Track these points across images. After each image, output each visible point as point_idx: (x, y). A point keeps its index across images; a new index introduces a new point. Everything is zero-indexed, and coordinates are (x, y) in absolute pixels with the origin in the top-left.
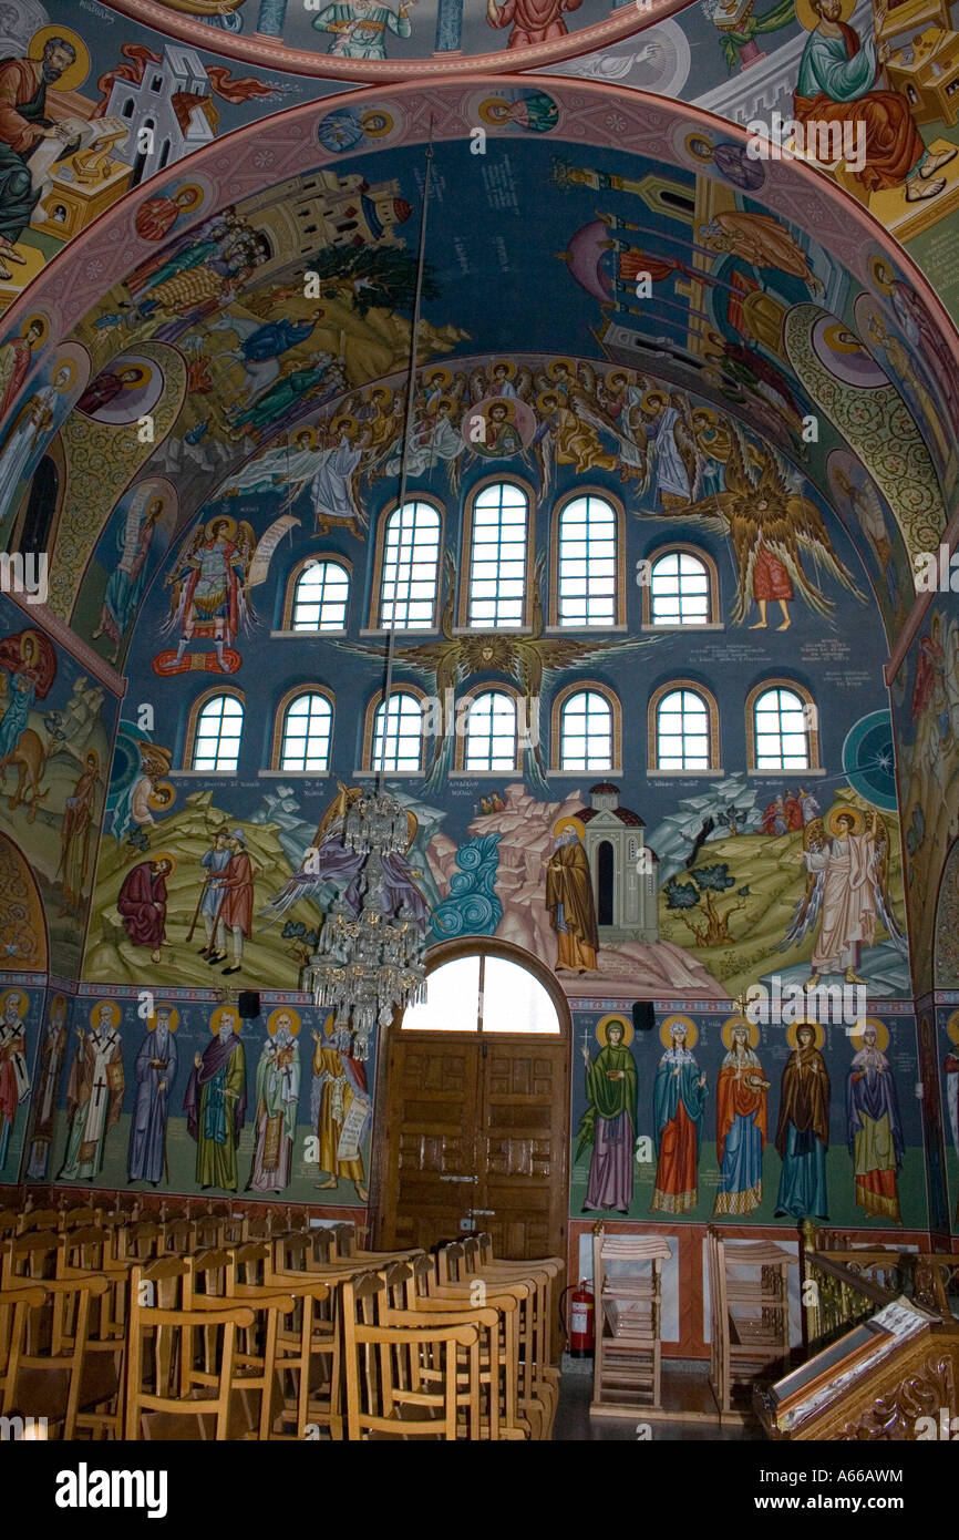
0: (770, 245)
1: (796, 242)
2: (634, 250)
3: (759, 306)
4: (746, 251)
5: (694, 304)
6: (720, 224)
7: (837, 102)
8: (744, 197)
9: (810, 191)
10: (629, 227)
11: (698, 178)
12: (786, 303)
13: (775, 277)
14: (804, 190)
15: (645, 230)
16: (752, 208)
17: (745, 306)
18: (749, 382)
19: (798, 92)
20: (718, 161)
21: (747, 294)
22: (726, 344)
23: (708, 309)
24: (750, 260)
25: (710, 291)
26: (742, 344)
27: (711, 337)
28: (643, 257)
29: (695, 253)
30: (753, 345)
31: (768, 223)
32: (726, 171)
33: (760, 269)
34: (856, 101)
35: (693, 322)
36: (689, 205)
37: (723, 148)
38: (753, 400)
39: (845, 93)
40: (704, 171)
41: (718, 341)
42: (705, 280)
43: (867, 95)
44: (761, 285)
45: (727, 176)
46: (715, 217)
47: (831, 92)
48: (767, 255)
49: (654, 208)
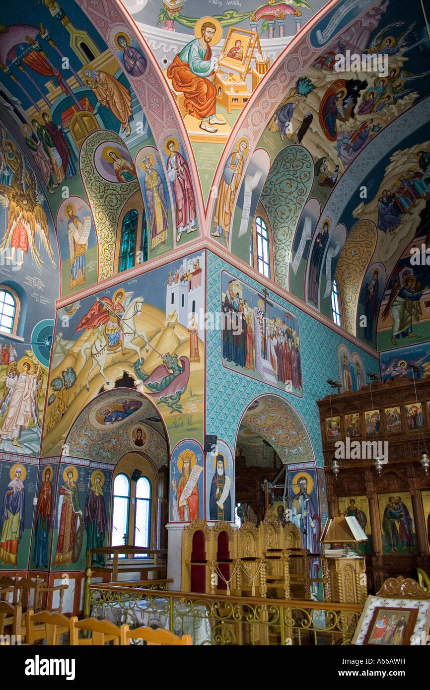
0: (117, 100)
1: (131, 107)
2: (42, 54)
3: (85, 119)
4: (101, 94)
5: (49, 96)
6: (99, 75)
7: (191, 71)
8: (123, 74)
9: (160, 95)
10: (51, 43)
11: (107, 51)
12: (102, 126)
13: (106, 113)
14: (158, 93)
15: (57, 50)
16: (123, 80)
17: (76, 114)
18: (47, 144)
19: (179, 55)
20: (125, 53)
21: (84, 110)
22: (50, 122)
23: (55, 104)
24: (99, 98)
25: (65, 96)
26: (59, 127)
27: (44, 115)
28: (45, 60)
29: (73, 77)
30: (65, 131)
31: (124, 91)
32: (125, 58)
33: (101, 104)
34: (198, 77)
35: (41, 103)
36: (91, 57)
37: (133, 50)
38: (42, 154)
39: (196, 70)
40: (115, 51)
41: (46, 119)
42: (66, 90)
43: (204, 78)
44: (95, 111)
45: (124, 61)
46: (100, 71)
47: (191, 66)
48: (110, 102)
49: (72, 45)
